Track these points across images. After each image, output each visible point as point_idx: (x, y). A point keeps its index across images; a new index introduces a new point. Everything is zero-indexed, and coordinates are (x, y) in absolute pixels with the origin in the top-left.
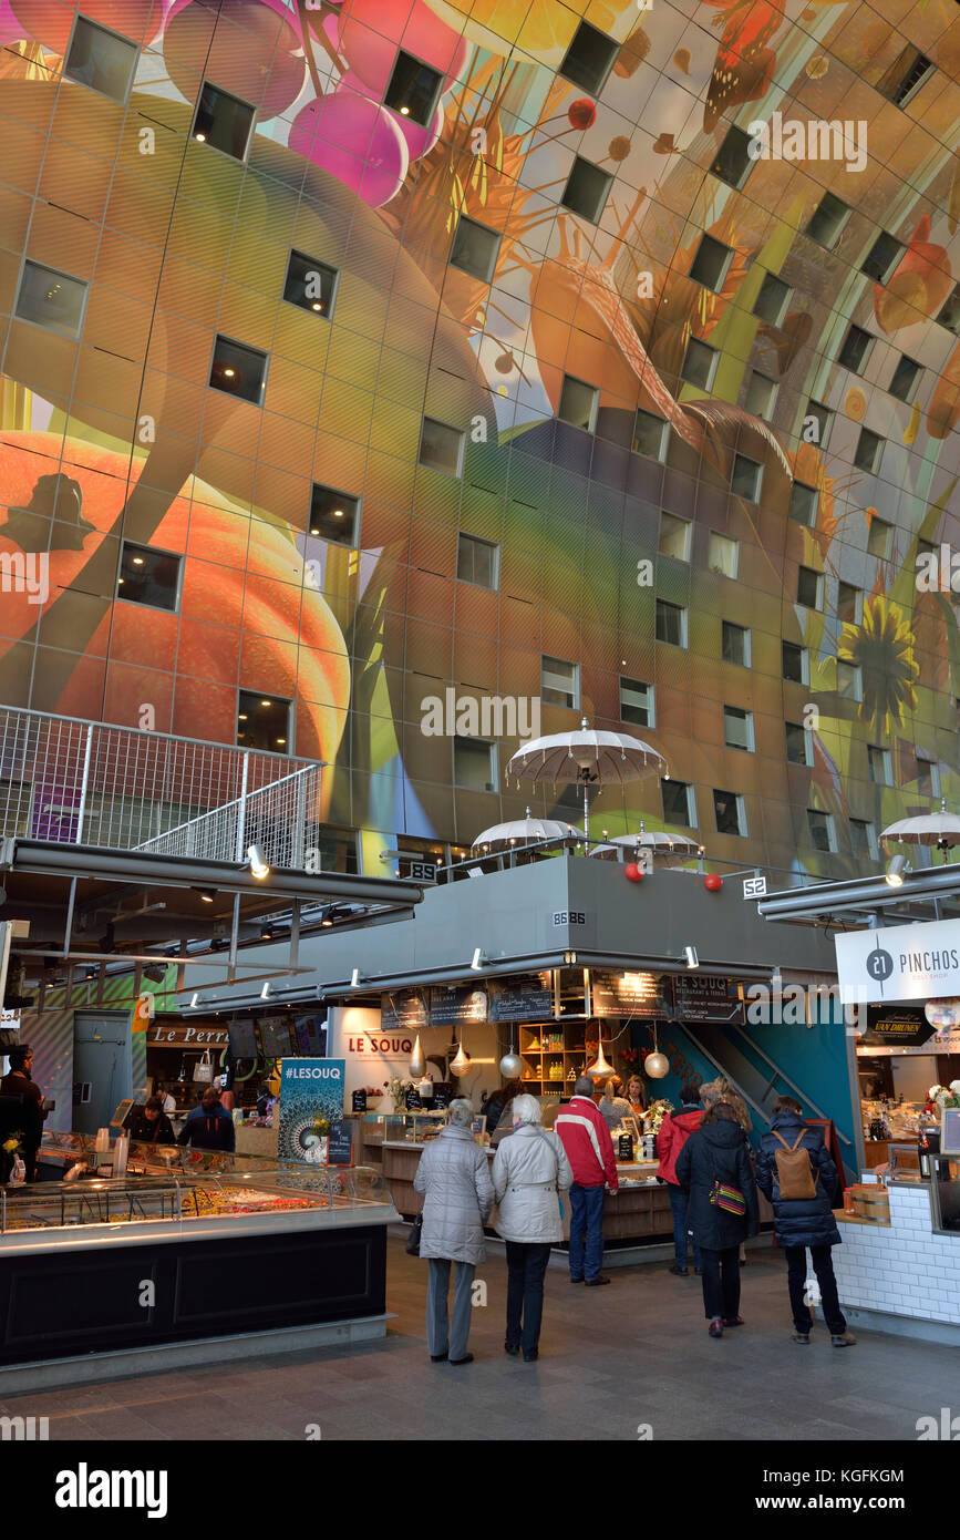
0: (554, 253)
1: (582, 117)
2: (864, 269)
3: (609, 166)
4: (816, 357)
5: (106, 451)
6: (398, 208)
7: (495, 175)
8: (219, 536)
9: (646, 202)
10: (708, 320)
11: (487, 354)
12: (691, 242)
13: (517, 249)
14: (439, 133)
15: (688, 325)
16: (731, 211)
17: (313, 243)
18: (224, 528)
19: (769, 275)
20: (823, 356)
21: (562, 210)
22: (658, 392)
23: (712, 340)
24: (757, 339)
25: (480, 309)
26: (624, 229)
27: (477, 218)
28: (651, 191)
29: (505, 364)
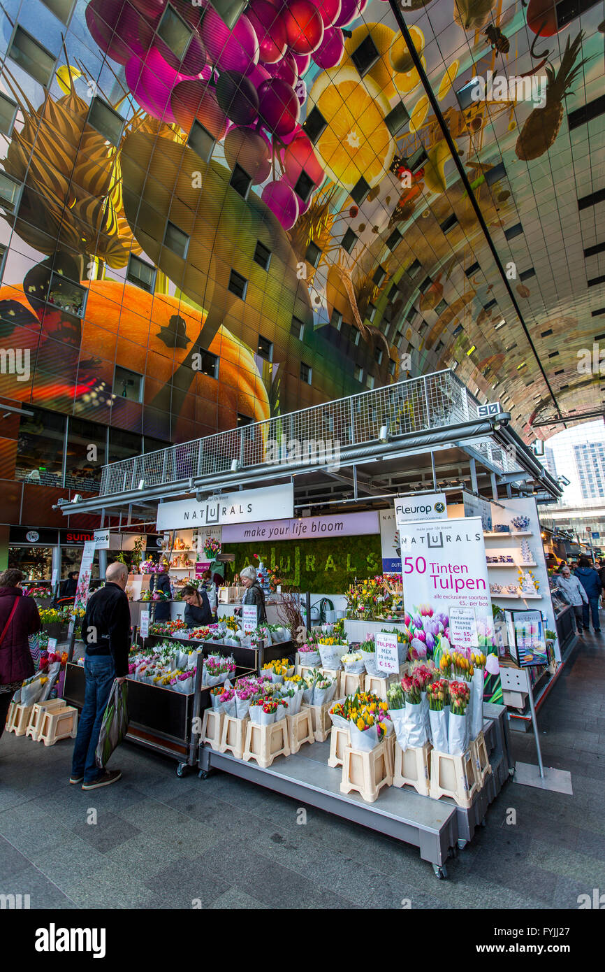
0: (336, 262)
1: (354, 212)
2: (420, 288)
3: (357, 233)
4: (401, 316)
5: (194, 309)
6: (293, 232)
7: (324, 228)
8: (231, 351)
9: (366, 250)
10: (375, 296)
11: (313, 295)
12: (375, 267)
13: (326, 258)
14: (309, 206)
15: (369, 297)
16: (389, 259)
17: (265, 239)
18: (231, 348)
19: (394, 284)
20: (403, 316)
21: (341, 246)
22: (358, 320)
24: (387, 306)
25: (312, 278)
26: (358, 258)
27: (316, 243)
28: (368, 246)
29: (318, 300)
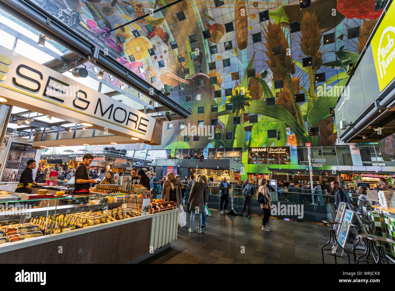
0: (162, 74)
1: (156, 58)
2: (205, 39)
3: (162, 59)
9: (168, 59)
10: (185, 66)
12: (176, 58)
13: (157, 77)
15: (182, 69)
16: (179, 51)
20: (208, 56)
21: (160, 68)
22: (181, 80)
23: (187, 68)
24: (194, 62)
26: (168, 64)
27: (152, 77)
